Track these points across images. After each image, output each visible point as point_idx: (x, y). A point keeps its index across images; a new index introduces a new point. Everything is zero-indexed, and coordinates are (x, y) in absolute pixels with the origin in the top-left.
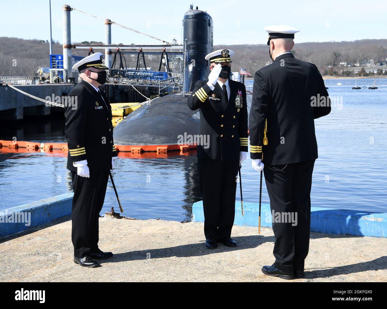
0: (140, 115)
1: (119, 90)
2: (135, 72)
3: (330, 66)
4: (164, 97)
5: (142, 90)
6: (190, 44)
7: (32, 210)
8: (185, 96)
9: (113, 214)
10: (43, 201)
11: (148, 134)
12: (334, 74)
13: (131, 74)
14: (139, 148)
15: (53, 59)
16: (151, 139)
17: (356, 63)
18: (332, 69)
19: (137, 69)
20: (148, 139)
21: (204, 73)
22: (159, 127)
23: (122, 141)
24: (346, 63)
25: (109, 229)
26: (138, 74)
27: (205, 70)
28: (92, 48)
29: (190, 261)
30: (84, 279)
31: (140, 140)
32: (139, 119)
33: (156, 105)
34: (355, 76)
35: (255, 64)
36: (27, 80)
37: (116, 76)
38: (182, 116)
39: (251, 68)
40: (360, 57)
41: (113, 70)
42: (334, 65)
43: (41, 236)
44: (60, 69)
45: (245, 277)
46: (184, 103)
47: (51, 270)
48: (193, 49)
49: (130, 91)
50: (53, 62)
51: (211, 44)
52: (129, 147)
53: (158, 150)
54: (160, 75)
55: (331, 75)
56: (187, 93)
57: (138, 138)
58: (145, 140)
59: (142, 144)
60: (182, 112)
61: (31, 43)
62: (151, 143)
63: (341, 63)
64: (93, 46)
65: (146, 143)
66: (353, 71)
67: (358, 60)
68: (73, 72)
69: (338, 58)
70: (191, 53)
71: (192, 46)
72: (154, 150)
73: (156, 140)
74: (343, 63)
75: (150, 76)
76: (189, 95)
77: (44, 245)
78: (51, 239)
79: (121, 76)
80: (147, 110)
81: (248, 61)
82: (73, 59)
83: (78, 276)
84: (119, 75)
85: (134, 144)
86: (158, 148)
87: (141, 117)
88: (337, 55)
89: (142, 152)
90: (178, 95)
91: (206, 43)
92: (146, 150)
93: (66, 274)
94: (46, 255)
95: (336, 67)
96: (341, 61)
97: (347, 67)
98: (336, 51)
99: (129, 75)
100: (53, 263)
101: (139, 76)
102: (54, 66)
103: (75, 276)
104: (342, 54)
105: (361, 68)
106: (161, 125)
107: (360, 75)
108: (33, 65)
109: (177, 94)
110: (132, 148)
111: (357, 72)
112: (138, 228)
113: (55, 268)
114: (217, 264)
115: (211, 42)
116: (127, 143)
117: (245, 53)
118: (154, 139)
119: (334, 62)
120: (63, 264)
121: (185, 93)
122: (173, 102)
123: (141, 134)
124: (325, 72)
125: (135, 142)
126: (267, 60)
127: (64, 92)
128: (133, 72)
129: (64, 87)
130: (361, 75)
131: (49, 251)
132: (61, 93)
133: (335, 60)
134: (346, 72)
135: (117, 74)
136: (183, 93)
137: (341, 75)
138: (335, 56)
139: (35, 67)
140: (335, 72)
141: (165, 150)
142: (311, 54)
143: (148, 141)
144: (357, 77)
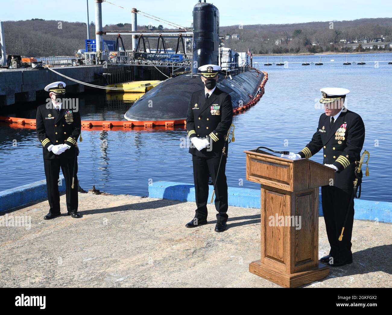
0: (154, 94)
1: (143, 69)
2: (155, 54)
3: (331, 43)
4: (176, 77)
5: (163, 69)
6: (199, 32)
7: (33, 189)
8: (193, 77)
9: (94, 190)
10: (42, 181)
11: (159, 111)
12: (335, 50)
13: (152, 56)
14: (151, 123)
15: (88, 44)
16: (161, 115)
17: (355, 40)
18: (333, 45)
19: (157, 52)
20: (159, 115)
21: (211, 57)
22: (168, 104)
23: (138, 117)
24: (346, 40)
25: (87, 203)
26: (158, 56)
27: (212, 54)
28: (120, 34)
29: (134, 229)
30: (57, 242)
31: (152, 116)
32: (153, 97)
33: (168, 85)
34: (353, 52)
35: (266, 42)
36: (68, 60)
37: (139, 58)
38: (188, 95)
39: (262, 45)
40: (358, 34)
41: (137, 53)
42: (336, 42)
43: (37, 208)
44: (93, 53)
45: (166, 241)
46: (191, 83)
47: (37, 235)
48: (201, 36)
49: (152, 70)
50: (88, 46)
51: (217, 32)
52: (142, 122)
53: (166, 125)
54: (176, 57)
55: (332, 51)
56: (194, 74)
57: (150, 114)
58: (156, 116)
59: (154, 120)
60: (189, 91)
61: (74, 25)
62: (161, 118)
63: (341, 41)
64: (120, 32)
65: (157, 118)
66: (351, 47)
67: (356, 37)
68: (103, 55)
69: (339, 35)
70: (199, 39)
71: (200, 34)
72: (163, 124)
73: (165, 115)
74: (343, 40)
75: (168, 58)
76: (197, 76)
77: (37, 215)
78: (43, 210)
79: (143, 58)
80: (160, 89)
81: (260, 39)
82: (105, 43)
83: (53, 239)
84: (142, 57)
85: (147, 119)
86: (166, 123)
87: (154, 96)
88: (338, 33)
89: (154, 126)
90: (188, 76)
91: (212, 31)
92: (157, 124)
93: (46, 238)
94: (37, 223)
95: (336, 44)
96: (342, 39)
97: (346, 43)
98: (337, 29)
99: (150, 57)
100: (39, 229)
101: (159, 58)
102: (89, 49)
103: (52, 239)
104: (343, 32)
105: (358, 44)
106: (170, 103)
107: (357, 51)
108: (76, 44)
109: (186, 75)
110: (145, 124)
111: (355, 48)
112: (108, 203)
113: (39, 233)
114: (151, 231)
115: (217, 29)
116: (141, 118)
117: (257, 32)
118: (163, 115)
119: (335, 39)
120: (46, 231)
121: (193, 74)
122: (182, 82)
123: (153, 110)
124: (327, 48)
125: (148, 118)
126: (276, 38)
127: (96, 73)
128: (153, 55)
129: (95, 68)
130: (359, 51)
131: (40, 220)
132: (93, 73)
133: (336, 37)
134: (346, 48)
135: (140, 57)
136: (191, 74)
137: (341, 50)
138: (336, 34)
139: (78, 46)
140: (336, 48)
141: (172, 124)
142: (315, 33)
143: (158, 116)
144: (355, 52)
